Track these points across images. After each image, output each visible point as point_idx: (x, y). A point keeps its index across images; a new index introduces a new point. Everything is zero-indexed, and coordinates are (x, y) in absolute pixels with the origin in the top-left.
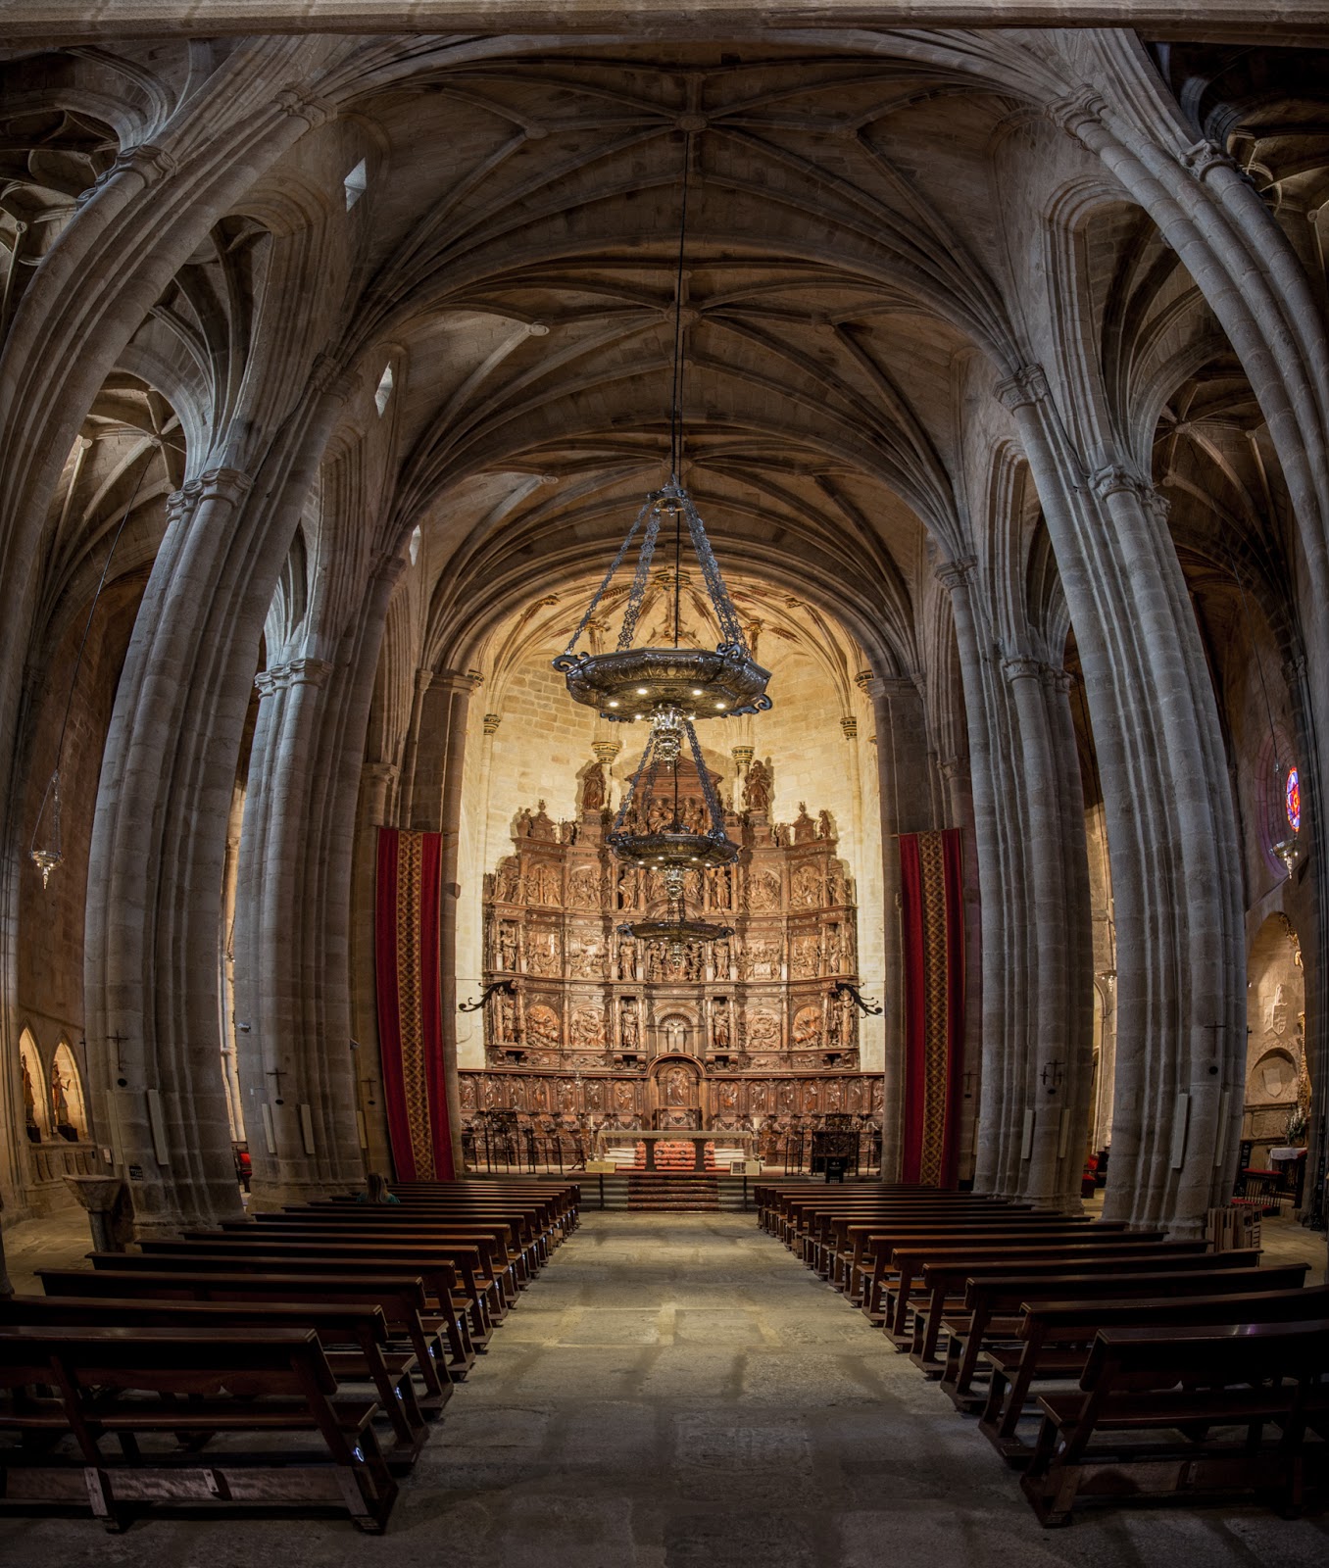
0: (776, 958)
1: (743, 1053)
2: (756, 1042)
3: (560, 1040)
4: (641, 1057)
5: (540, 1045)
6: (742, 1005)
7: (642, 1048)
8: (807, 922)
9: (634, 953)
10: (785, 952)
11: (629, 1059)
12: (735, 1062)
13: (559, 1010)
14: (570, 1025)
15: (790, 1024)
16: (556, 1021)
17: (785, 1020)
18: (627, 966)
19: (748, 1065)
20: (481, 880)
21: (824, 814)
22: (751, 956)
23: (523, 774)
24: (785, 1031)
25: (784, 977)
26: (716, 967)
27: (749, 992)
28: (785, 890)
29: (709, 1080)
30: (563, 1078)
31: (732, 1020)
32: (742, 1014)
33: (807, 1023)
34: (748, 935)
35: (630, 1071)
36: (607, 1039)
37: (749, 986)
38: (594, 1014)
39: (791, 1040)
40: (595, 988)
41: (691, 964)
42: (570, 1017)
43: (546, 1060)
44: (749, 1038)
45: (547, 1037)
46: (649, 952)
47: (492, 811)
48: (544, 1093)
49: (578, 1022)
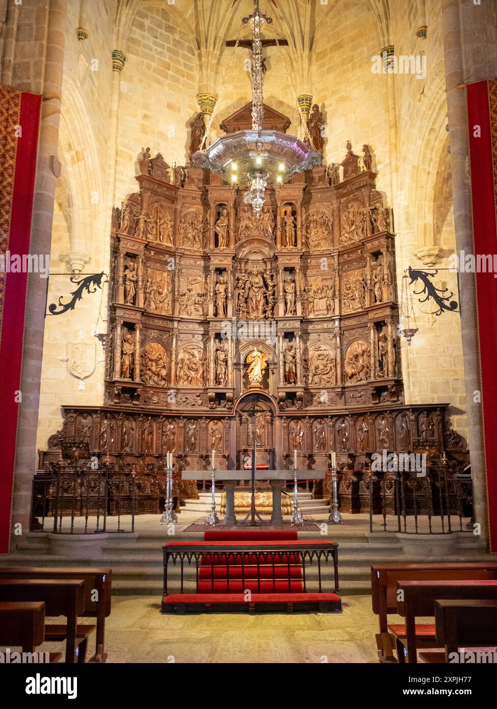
0: (330, 293)
1: (306, 389)
2: (316, 379)
3: (167, 378)
4: (229, 394)
5: (151, 383)
6: (305, 342)
7: (230, 386)
8: (353, 256)
9: (226, 290)
10: (337, 288)
11: (220, 397)
12: (301, 399)
13: (167, 347)
14: (177, 364)
15: (342, 359)
16: (165, 359)
17: (339, 356)
18: (220, 303)
19: (310, 402)
20: (110, 213)
21: (366, 149)
22: (311, 293)
23: (145, 116)
24: (339, 366)
25: (337, 313)
26: (286, 304)
27: (310, 327)
28: (336, 228)
29: (281, 417)
30: (168, 417)
31: (298, 356)
32: (306, 350)
33: (356, 357)
34: (309, 272)
35: (221, 409)
36: (205, 379)
37: (310, 322)
38: (196, 352)
39: (344, 376)
40: (197, 326)
41: (267, 303)
42: (177, 357)
43: (155, 399)
44: (311, 374)
45: (158, 375)
46: (237, 292)
47: (121, 148)
48: (151, 433)
49: (183, 360)
